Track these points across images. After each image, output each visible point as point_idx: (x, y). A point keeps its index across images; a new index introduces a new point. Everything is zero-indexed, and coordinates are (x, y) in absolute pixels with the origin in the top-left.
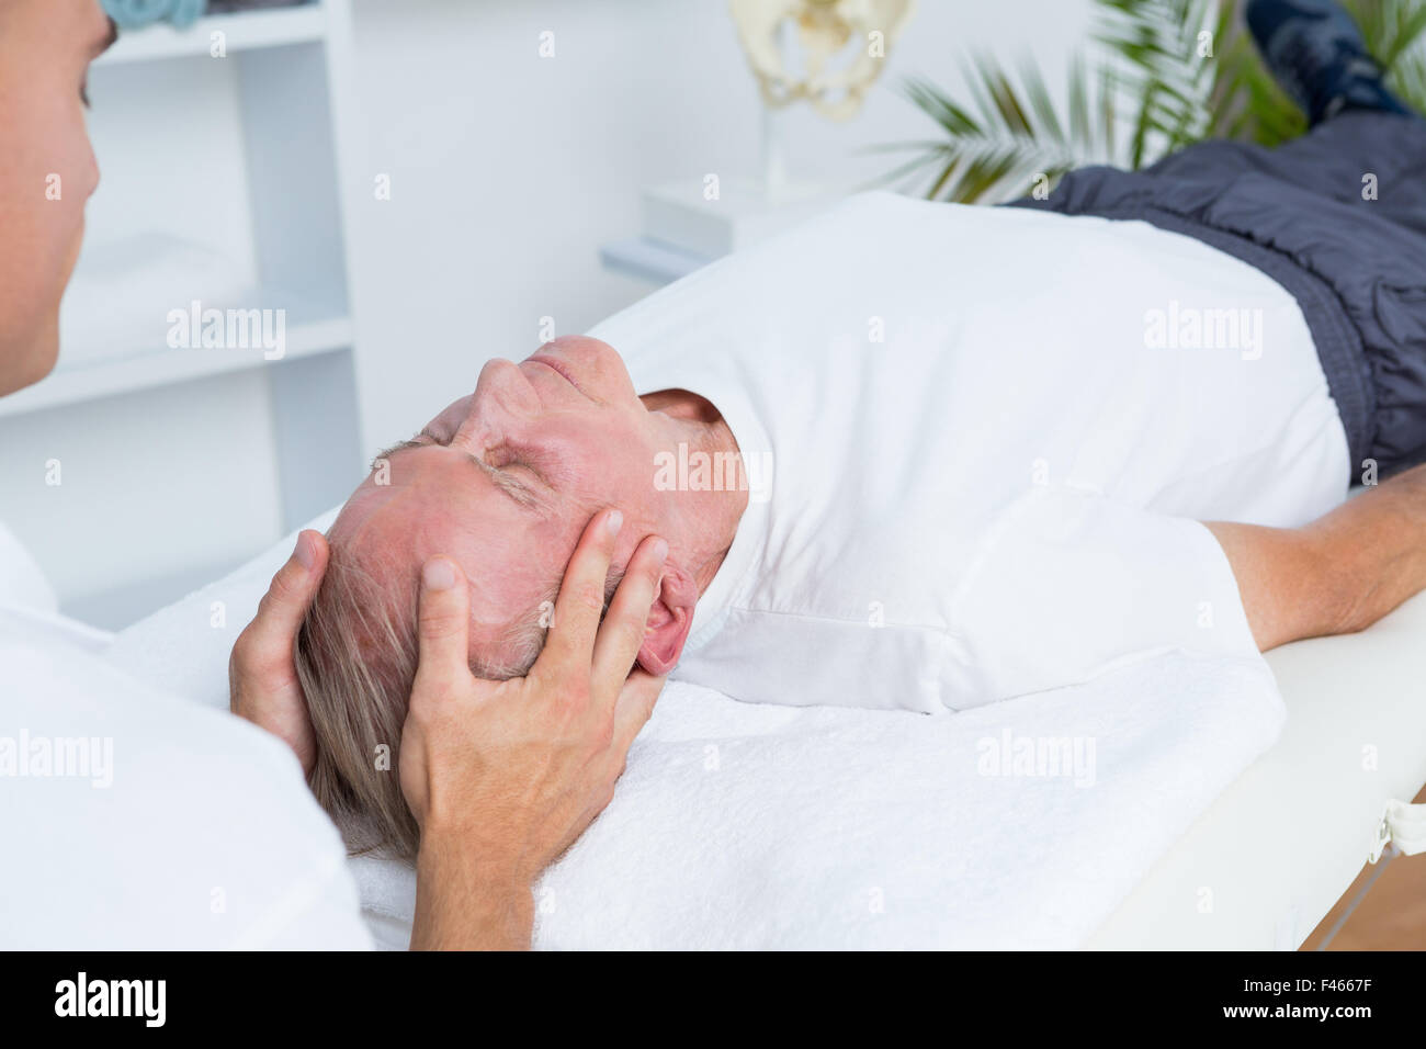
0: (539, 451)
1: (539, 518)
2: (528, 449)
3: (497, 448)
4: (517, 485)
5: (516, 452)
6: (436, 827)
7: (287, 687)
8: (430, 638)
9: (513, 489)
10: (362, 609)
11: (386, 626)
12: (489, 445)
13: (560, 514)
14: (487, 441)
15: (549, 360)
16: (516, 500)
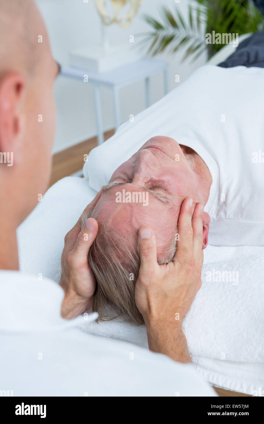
0: (163, 181)
1: (170, 207)
2: (160, 181)
3: (148, 182)
4: (162, 196)
5: (155, 183)
6: (154, 319)
7: (87, 272)
8: (145, 256)
9: (162, 198)
10: (117, 247)
11: (129, 253)
12: (146, 181)
13: (175, 204)
14: (145, 180)
15: (156, 147)
16: (163, 202)
